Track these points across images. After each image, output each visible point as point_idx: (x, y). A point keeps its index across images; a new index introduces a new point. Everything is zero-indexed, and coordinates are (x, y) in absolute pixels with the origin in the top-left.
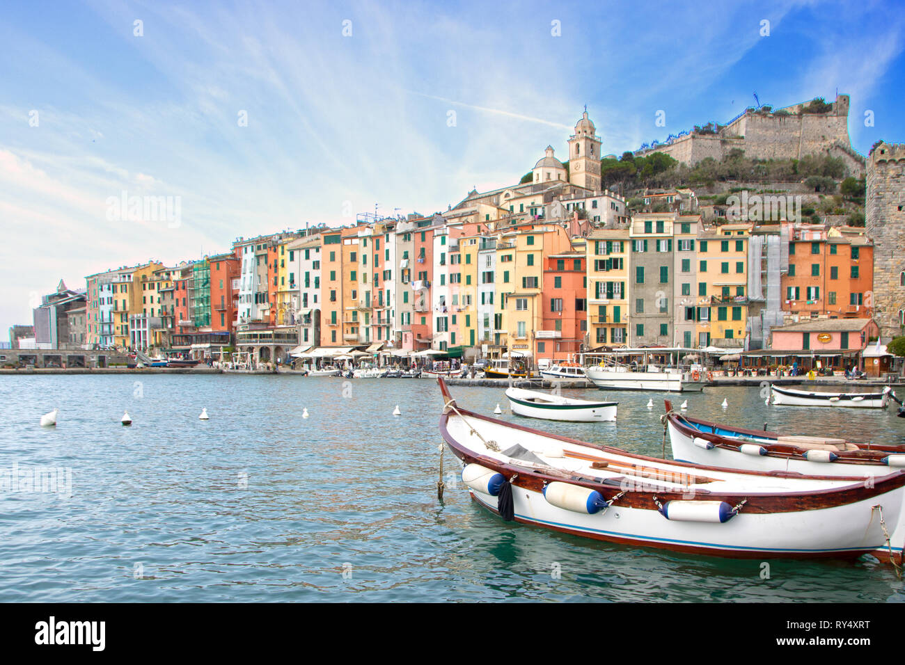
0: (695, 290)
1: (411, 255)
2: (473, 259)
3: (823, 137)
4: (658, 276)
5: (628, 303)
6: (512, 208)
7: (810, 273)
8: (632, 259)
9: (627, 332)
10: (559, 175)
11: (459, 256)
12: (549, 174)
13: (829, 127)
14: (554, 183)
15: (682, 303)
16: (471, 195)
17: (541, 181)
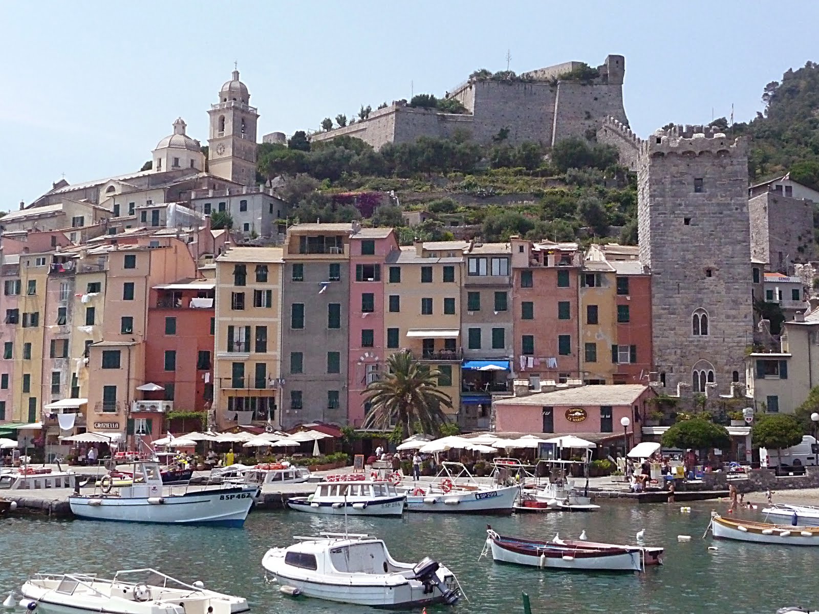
0: (382, 339)
2: (40, 289)
3: (587, 113)
4: (324, 318)
5: (279, 358)
6: (117, 207)
7: (557, 314)
8: (285, 292)
9: (277, 403)
10: (192, 161)
11: (19, 282)
12: (177, 160)
13: (596, 99)
14: (184, 173)
15: (362, 359)
16: (56, 186)
17: (163, 170)
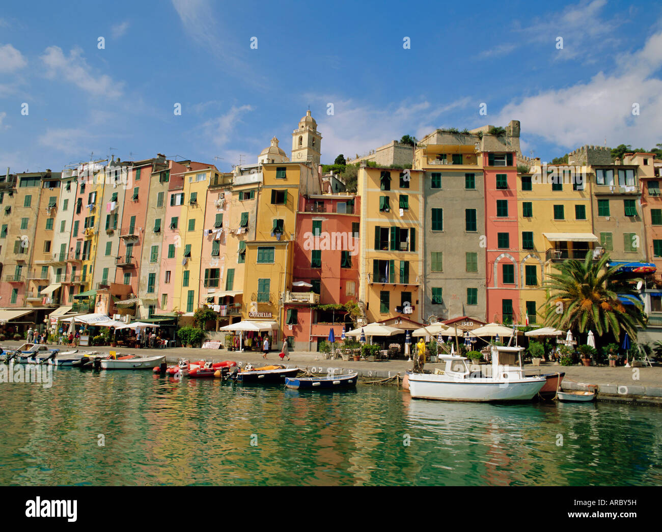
0: (516, 241)
1: (120, 198)
2: (201, 199)
4: (463, 222)
5: (421, 257)
8: (425, 198)
11: (183, 195)
15: (499, 259)
